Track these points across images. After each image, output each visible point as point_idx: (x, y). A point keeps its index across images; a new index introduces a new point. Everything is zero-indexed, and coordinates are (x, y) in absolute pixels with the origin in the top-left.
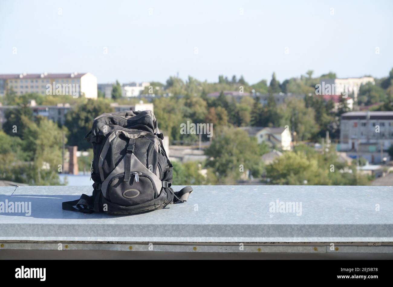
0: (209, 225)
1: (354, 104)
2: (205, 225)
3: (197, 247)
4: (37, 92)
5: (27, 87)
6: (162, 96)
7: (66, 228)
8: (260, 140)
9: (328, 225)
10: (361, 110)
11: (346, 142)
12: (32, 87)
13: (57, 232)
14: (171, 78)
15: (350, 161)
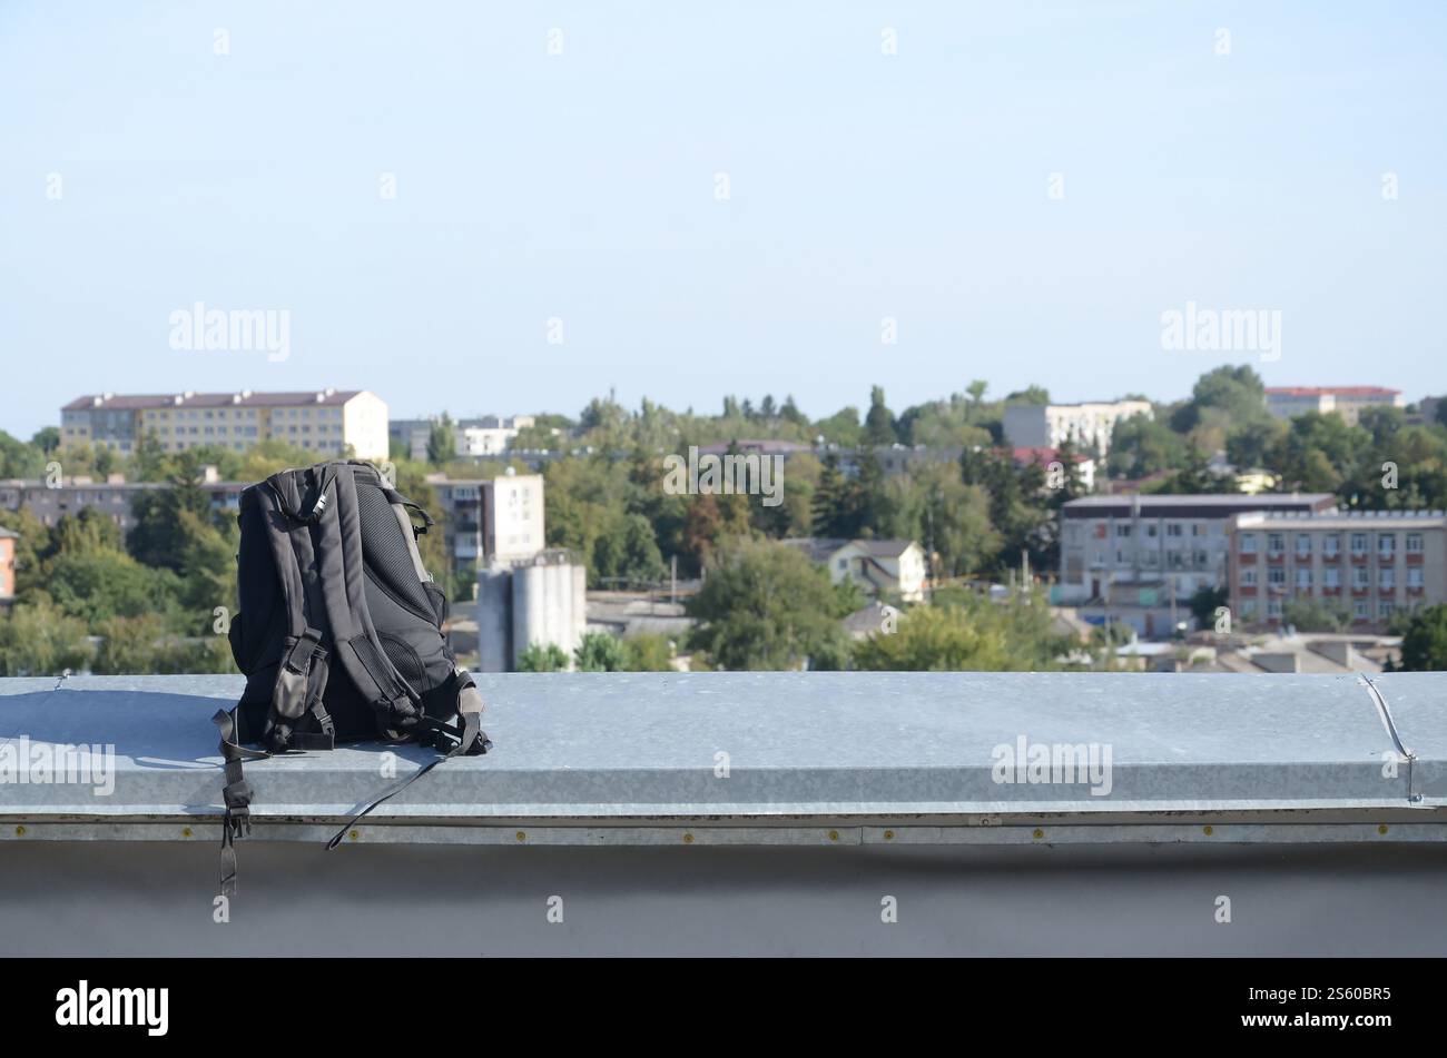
0: (547, 773)
1: (1097, 474)
2: (539, 773)
3: (527, 831)
4: (224, 444)
5: (194, 431)
6: (569, 454)
7: (180, 780)
8: (836, 574)
9: (855, 772)
10: (1117, 491)
11: (1078, 581)
12: (209, 430)
13: (155, 792)
14: (595, 403)
15: (1085, 631)
